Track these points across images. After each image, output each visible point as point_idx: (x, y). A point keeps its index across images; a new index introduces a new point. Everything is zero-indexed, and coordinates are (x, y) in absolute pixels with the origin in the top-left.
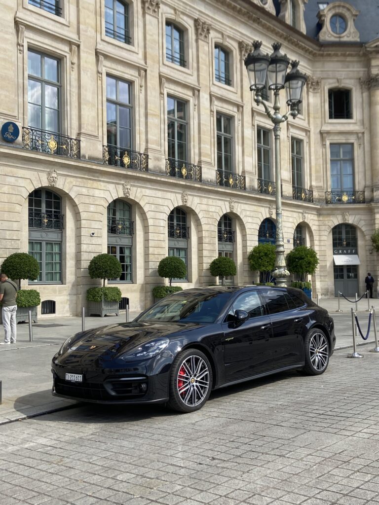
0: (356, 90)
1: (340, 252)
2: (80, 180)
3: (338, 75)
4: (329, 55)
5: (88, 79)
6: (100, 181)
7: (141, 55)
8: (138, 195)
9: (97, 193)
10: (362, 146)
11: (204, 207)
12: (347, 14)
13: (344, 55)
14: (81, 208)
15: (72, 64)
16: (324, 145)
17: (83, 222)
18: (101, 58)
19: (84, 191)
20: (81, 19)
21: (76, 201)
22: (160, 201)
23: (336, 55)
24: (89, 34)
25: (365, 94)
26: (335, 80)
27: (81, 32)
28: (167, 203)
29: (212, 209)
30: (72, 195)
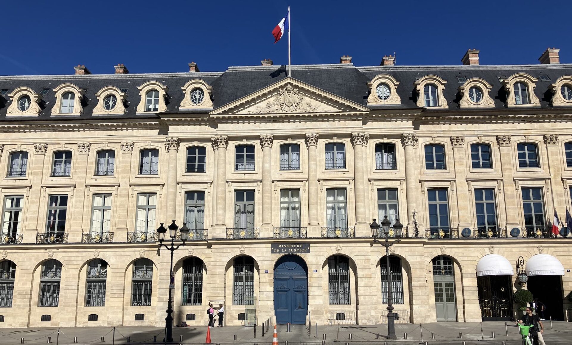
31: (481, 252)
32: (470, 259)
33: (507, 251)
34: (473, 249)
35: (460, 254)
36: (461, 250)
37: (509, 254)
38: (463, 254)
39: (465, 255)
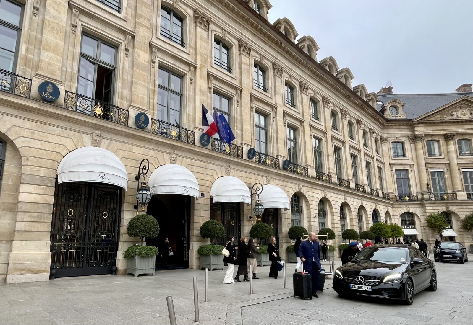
0: (407, 142)
1: (405, 227)
2: (309, 188)
3: (396, 135)
4: (392, 126)
5: (308, 138)
6: (315, 189)
7: (324, 127)
8: (329, 196)
9: (316, 195)
10: (413, 171)
11: (352, 203)
12: (399, 106)
13: (400, 125)
14: (310, 203)
15: (302, 131)
16: (392, 171)
17: (311, 210)
18: (312, 128)
19: (311, 194)
20: (304, 110)
21: (308, 198)
22: (337, 200)
23: (395, 125)
24: (307, 117)
25: (412, 145)
26: (395, 138)
27: (304, 116)
28: (339, 200)
29: (355, 204)
30: (307, 196)
31: (75, 140)
32: (46, 146)
33: (124, 149)
34: (58, 130)
35: (26, 133)
36: (28, 124)
37: (126, 154)
38: (33, 133)
39: (36, 136)
